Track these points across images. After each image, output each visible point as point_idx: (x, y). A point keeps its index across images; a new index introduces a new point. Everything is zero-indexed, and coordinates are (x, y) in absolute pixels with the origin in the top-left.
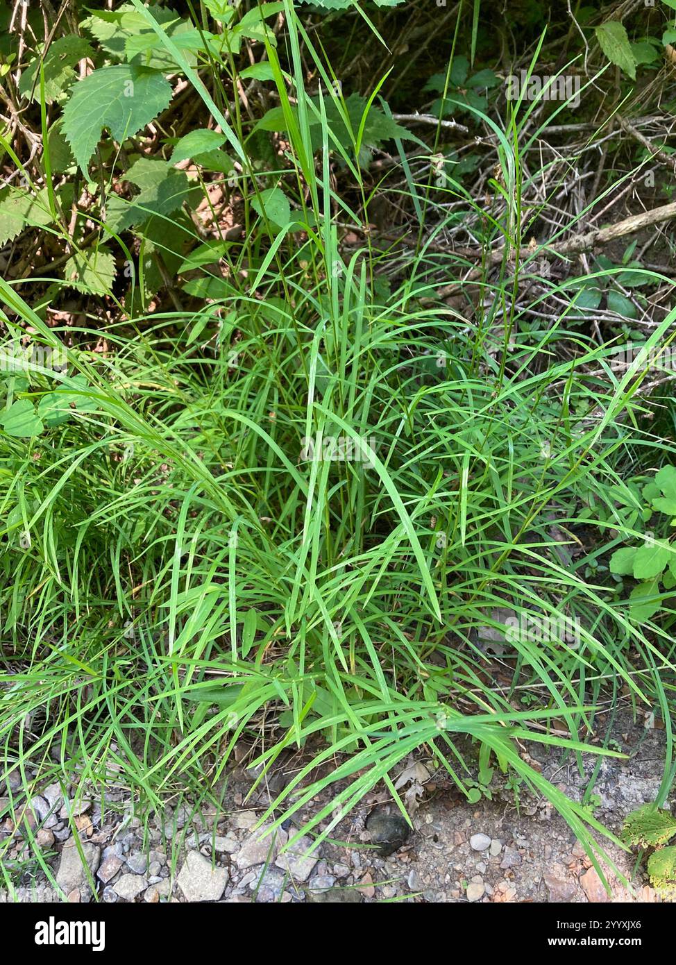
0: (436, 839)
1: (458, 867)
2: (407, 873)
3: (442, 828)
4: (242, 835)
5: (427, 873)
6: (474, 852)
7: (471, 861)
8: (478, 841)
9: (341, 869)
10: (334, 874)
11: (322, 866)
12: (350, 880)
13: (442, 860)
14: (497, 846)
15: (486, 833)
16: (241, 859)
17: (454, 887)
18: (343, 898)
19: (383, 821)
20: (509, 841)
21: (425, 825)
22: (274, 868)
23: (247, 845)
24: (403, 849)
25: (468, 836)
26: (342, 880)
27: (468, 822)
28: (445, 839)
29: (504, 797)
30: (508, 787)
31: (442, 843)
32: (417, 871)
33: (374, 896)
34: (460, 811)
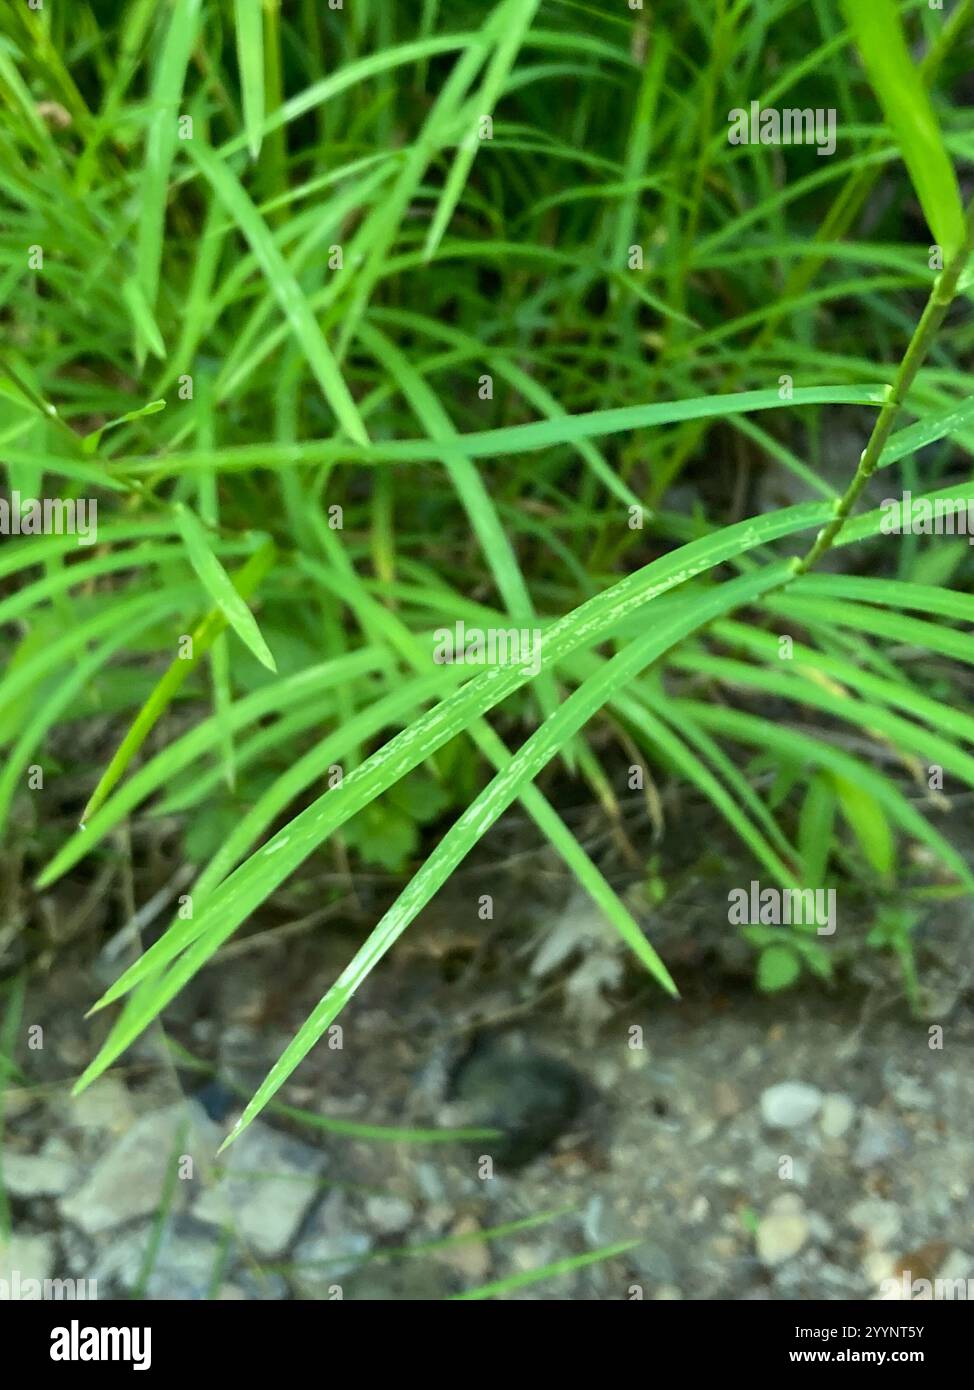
0: (660, 1109)
1: (729, 1177)
2: (582, 1204)
3: (676, 1079)
4: (88, 1147)
5: (639, 1199)
6: (774, 1136)
7: (763, 1158)
8: (784, 1103)
9: (388, 1212)
10: (369, 1228)
11: (331, 1209)
12: (415, 1238)
13: (680, 1163)
14: (838, 1113)
15: (808, 1078)
16: (88, 1211)
17: (722, 1232)
18: (397, 1288)
19: (504, 1072)
20: (873, 1095)
21: (628, 1077)
22: (190, 1229)
23: (106, 1172)
24: (566, 1142)
25: (752, 1091)
26: (390, 1241)
27: (752, 1057)
28: (685, 1105)
29: (864, 973)
30: (875, 939)
31: (678, 1118)
32: (609, 1200)
33: (490, 1276)
34: (730, 1031)
